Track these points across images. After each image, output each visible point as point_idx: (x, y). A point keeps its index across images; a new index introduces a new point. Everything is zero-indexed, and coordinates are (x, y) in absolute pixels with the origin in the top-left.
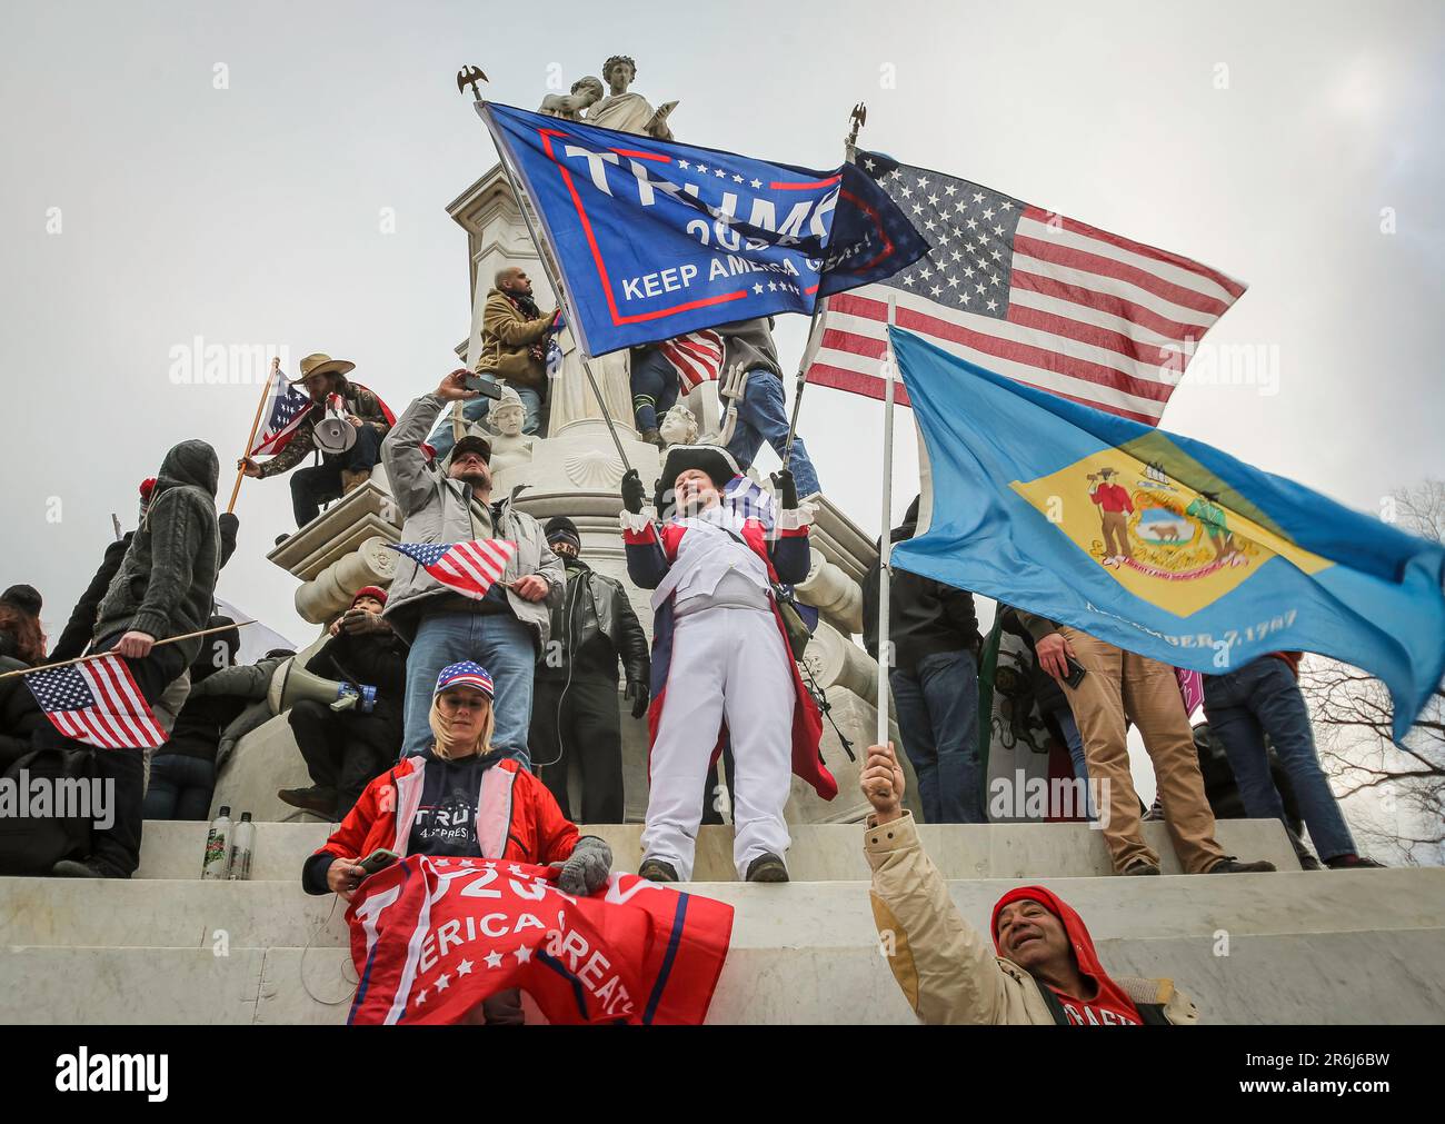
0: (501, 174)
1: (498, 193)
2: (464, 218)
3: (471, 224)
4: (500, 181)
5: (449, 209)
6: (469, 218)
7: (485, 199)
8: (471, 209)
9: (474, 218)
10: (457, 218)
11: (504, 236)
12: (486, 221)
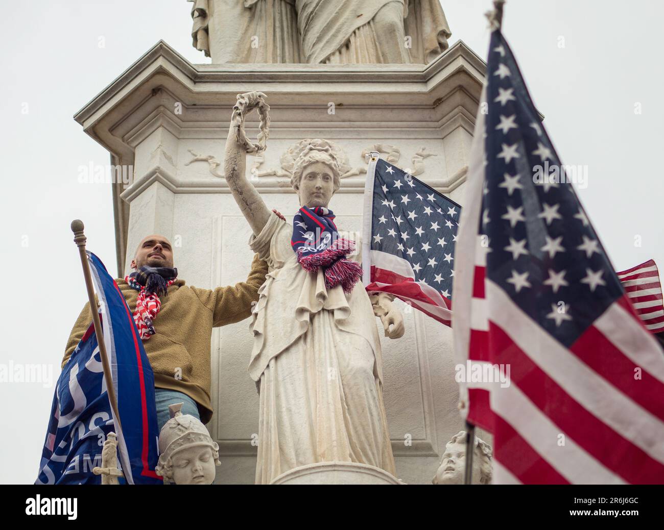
0: (161, 62)
1: (156, 91)
2: (104, 131)
3: (116, 140)
4: (161, 71)
5: (80, 118)
6: (112, 130)
7: (137, 99)
8: (116, 117)
9: (121, 131)
10: (93, 132)
11: (169, 159)
12: (140, 133)
